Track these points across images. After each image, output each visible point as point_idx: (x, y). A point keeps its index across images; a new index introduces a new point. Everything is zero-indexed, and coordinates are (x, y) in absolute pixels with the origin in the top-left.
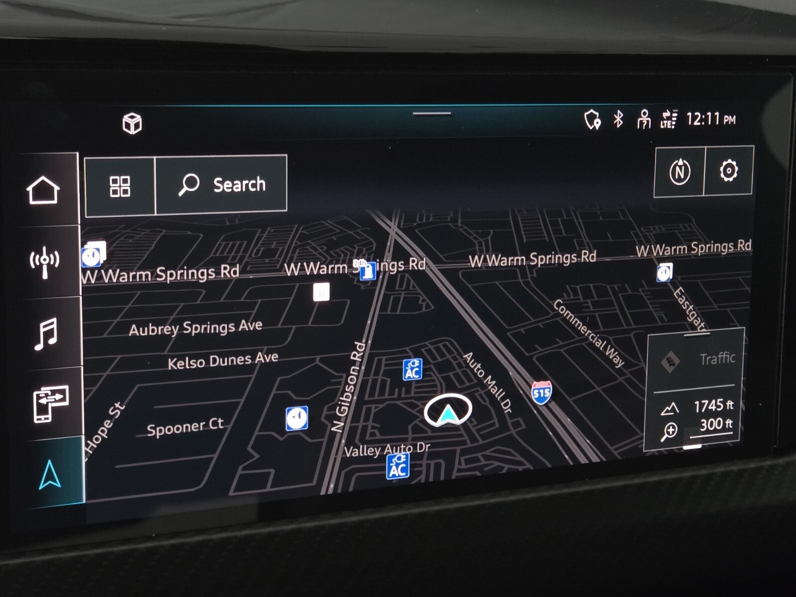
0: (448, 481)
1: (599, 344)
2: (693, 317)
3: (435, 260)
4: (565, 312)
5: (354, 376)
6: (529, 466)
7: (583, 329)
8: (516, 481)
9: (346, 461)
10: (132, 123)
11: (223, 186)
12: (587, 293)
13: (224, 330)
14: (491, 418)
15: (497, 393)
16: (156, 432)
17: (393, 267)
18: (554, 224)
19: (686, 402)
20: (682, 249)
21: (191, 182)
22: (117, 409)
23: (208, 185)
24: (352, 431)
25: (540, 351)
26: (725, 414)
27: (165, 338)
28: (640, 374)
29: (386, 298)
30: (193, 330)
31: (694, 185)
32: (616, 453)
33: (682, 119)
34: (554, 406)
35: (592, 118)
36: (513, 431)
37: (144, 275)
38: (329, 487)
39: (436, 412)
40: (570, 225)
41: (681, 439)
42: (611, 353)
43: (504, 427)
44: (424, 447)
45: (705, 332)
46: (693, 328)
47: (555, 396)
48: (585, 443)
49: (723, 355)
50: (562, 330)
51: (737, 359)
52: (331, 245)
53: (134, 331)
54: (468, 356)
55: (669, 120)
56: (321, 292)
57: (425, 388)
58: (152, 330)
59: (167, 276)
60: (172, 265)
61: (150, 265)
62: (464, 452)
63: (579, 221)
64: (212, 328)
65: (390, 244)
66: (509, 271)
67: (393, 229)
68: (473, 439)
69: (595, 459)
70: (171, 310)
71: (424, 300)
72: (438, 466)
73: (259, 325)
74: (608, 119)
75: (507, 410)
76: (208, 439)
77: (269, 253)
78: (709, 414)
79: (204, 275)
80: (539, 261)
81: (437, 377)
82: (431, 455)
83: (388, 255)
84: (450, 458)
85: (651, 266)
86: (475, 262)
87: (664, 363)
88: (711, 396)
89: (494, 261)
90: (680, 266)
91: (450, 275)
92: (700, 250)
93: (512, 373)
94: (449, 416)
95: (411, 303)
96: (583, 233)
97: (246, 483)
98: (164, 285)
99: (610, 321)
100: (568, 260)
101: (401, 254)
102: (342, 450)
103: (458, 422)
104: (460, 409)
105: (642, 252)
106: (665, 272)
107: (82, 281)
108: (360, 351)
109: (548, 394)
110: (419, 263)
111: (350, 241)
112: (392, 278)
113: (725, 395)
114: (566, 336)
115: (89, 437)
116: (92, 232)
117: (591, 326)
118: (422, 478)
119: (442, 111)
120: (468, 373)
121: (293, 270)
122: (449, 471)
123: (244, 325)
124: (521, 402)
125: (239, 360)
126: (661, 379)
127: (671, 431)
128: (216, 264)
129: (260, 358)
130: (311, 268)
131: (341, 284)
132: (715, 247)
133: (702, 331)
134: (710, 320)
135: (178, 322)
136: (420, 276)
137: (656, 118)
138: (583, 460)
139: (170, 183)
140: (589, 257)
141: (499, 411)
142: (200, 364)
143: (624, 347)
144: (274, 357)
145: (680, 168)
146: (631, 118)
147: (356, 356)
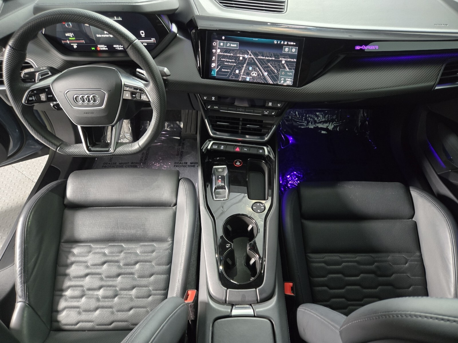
0: (254, 82)
1: (274, 69)
2: (287, 68)
3: (254, 56)
4: (269, 65)
5: (244, 68)
6: (263, 82)
7: (272, 67)
8: (261, 83)
9: (242, 77)
10: (223, 38)
11: (232, 45)
12: (273, 63)
13: (231, 61)
14: (259, 76)
15: (261, 73)
16: (223, 70)
17: (249, 57)
18: (269, 54)
19: (285, 79)
20: (286, 59)
21: (229, 44)
22: (219, 67)
23: (230, 45)
24: (243, 74)
25: (266, 69)
26: (290, 81)
27: (224, 61)
28: (279, 74)
29: (248, 60)
30: (228, 60)
31: (289, 51)
32: (275, 83)
33: (288, 43)
34: (267, 76)
35: (275, 42)
36: (262, 78)
37: (223, 54)
38: (240, 80)
39: (253, 74)
40: (271, 54)
41: (283, 83)
42: (275, 71)
43: (261, 77)
44: (251, 77)
45: (289, 70)
46: (287, 69)
47: (268, 75)
48: (271, 81)
49: (291, 74)
50: (269, 67)
51: (293, 74)
52: (243, 53)
53: (222, 59)
54: (257, 68)
55: (286, 43)
56: (241, 58)
57: (252, 71)
58: (223, 59)
59: (225, 54)
60: (226, 53)
61: (224, 53)
62: (256, 79)
63: (273, 54)
64: (229, 60)
65: (249, 54)
66: (263, 59)
67: (250, 52)
68: (257, 78)
69: (272, 83)
70: (225, 58)
71: (253, 61)
72: (252, 80)
73: (234, 61)
74: (277, 42)
75: (261, 75)
76: (228, 72)
77: (236, 53)
78: (288, 81)
79: (229, 54)
80: (267, 58)
81: (253, 70)
82: (252, 79)
83: (249, 55)
84: (254, 79)
85: (281, 61)
86: (259, 57)
87: (282, 73)
88: (288, 78)
89: (262, 57)
90: (286, 61)
91: (256, 58)
92: (289, 60)
93: (262, 71)
94: (254, 75)
95: (251, 61)
96: (273, 56)
97: (231, 77)
98: (225, 55)
99: (275, 67)
100: (271, 59)
101: (250, 55)
102: (242, 76)
103: (255, 75)
104: (256, 74)
105: (280, 59)
106: (283, 62)
107: (217, 53)
108: (245, 65)
109: (267, 74)
110: (252, 56)
111: (245, 53)
112: (249, 58)
113: (291, 79)
114: (270, 68)
115: (217, 69)
116: (219, 48)
117: (273, 67)
118: (251, 81)
119: (257, 39)
120: (257, 70)
121: (238, 55)
122: (254, 81)
123: (233, 60)
124: (263, 75)
125: (232, 64)
126: (282, 75)
127: (282, 82)
128: (230, 53)
129: (234, 64)
130: (240, 55)
131: (244, 58)
132: (291, 60)
133: (288, 70)
134: (289, 69)
135: (226, 59)
136: (252, 58)
137: (284, 42)
138: (270, 83)
139: (226, 45)
140: (273, 59)
141: (260, 75)
142: (228, 64)
143: (277, 70)
144: (235, 64)
145: (287, 49)
146: (280, 42)
147: (244, 66)
